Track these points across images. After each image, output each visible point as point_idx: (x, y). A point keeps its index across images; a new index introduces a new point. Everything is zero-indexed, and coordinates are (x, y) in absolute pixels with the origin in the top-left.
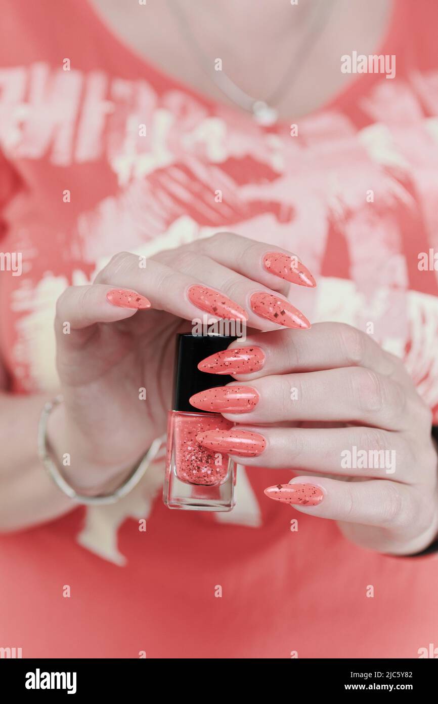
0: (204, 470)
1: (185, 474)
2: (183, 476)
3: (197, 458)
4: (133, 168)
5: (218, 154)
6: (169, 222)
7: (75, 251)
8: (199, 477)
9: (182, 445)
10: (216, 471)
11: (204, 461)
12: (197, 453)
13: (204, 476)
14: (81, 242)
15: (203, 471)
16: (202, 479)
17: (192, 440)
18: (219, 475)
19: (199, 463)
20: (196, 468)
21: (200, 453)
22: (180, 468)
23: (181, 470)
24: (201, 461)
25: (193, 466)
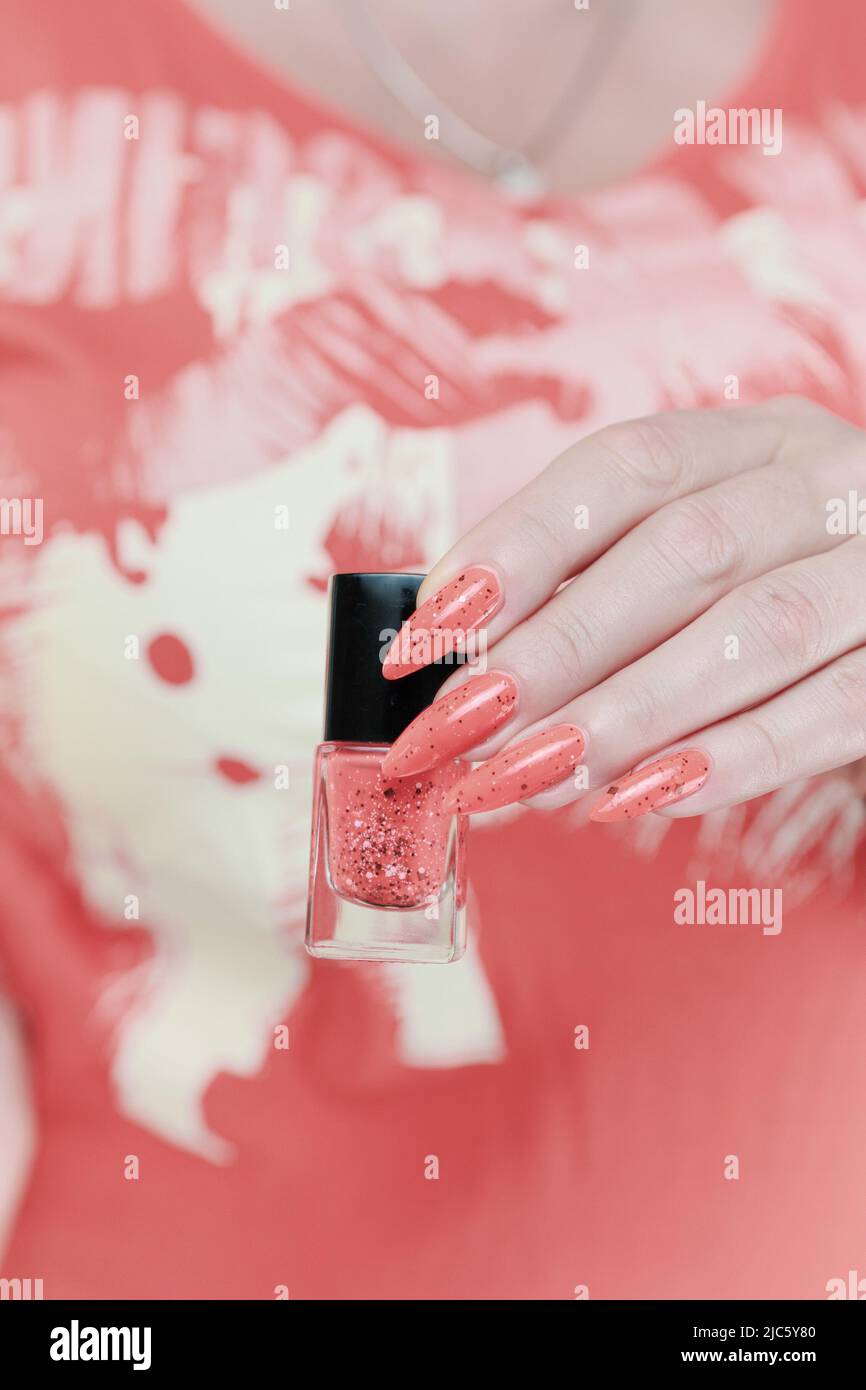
0: (390, 871)
1: (349, 882)
2: (346, 885)
3: (374, 845)
4: (245, 301)
5: (425, 270)
6: (325, 416)
7: (123, 480)
8: (380, 888)
9: (343, 819)
10: (418, 873)
11: (390, 853)
12: (375, 834)
13: (391, 885)
14: (135, 462)
15: (388, 874)
16: (386, 892)
17: (362, 806)
18: (424, 882)
19: (379, 855)
20: (374, 867)
21: (382, 833)
22: (339, 867)
23: (340, 872)
24: (384, 851)
25: (367, 863)
